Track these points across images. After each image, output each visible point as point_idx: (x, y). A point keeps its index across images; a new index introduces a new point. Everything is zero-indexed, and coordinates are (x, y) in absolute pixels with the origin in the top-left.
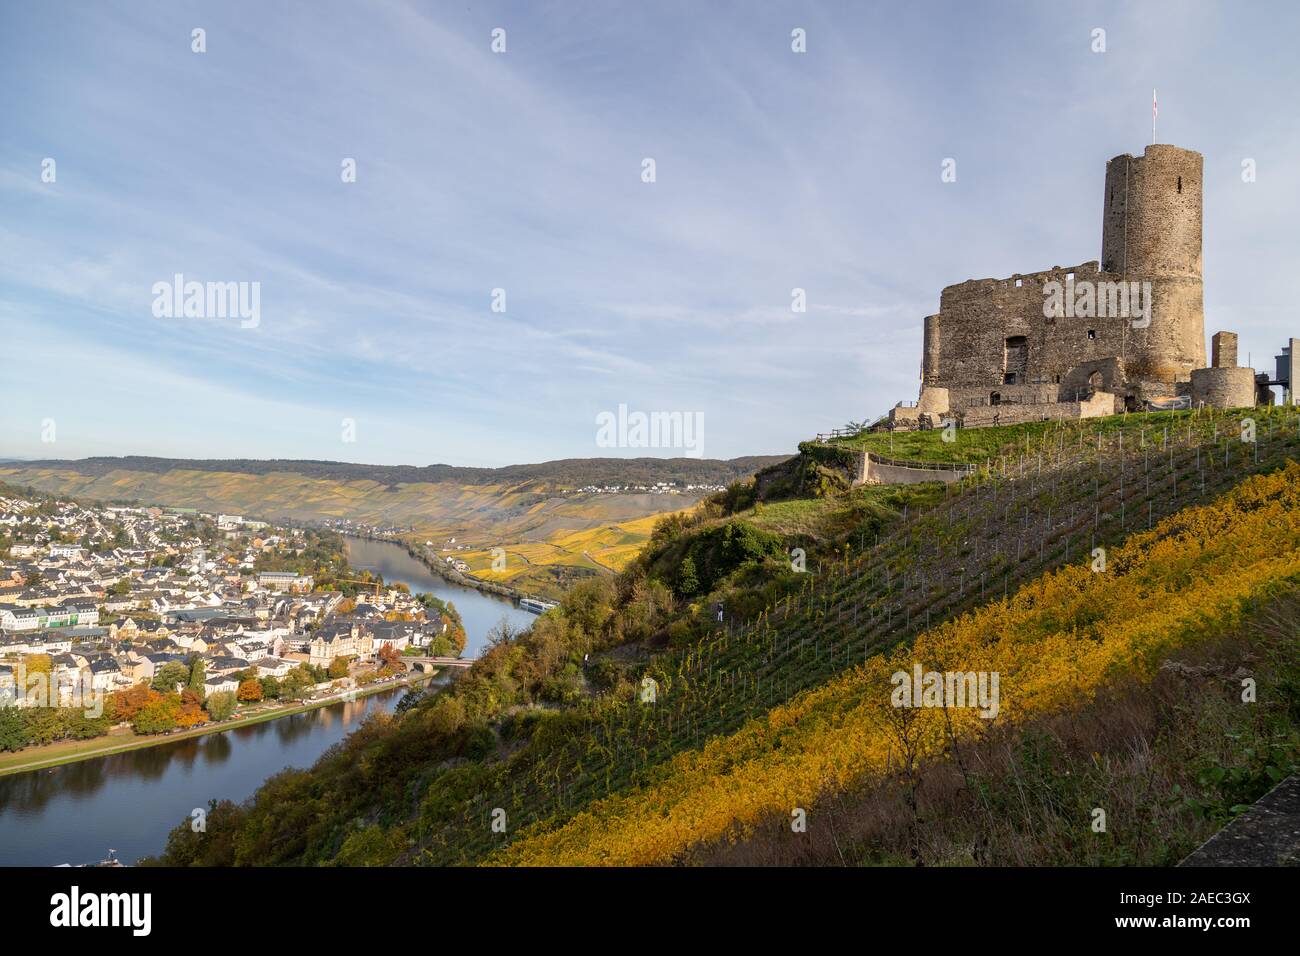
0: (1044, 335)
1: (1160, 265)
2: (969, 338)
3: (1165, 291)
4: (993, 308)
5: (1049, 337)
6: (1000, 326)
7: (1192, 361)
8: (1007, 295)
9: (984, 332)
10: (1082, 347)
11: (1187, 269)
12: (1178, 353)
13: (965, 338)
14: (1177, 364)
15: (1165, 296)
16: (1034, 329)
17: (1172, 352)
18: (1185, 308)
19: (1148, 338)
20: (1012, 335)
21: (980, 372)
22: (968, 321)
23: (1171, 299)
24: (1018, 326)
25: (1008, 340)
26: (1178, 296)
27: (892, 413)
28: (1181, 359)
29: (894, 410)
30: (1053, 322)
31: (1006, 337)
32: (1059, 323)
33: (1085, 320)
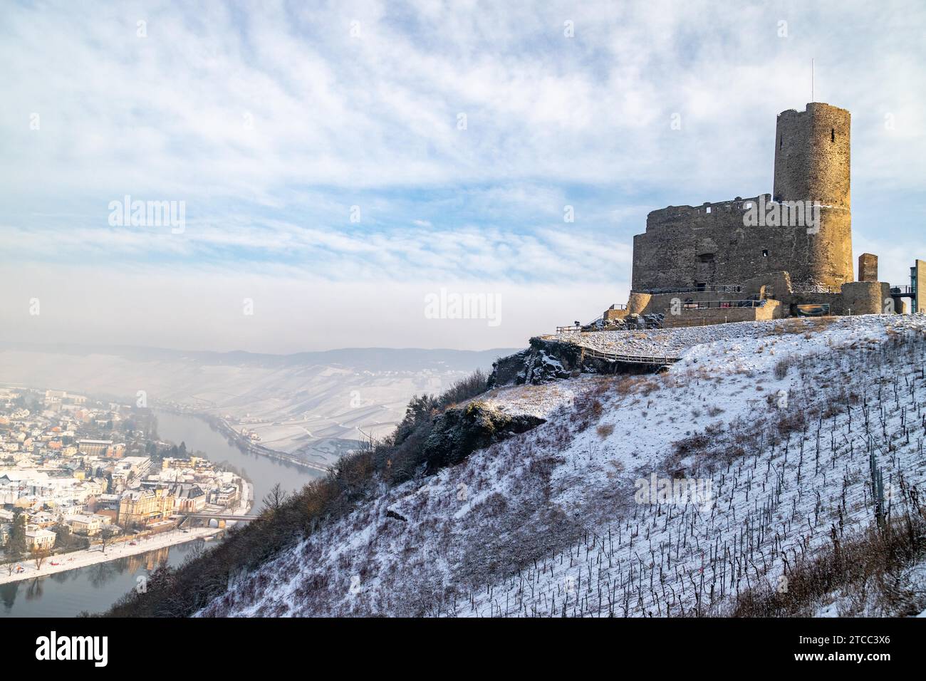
0: (728, 253)
2: (669, 254)
3: (822, 220)
4: (688, 230)
5: (731, 255)
6: (694, 244)
7: (843, 276)
8: (699, 219)
9: (681, 249)
10: (758, 263)
11: (839, 202)
12: (831, 269)
13: (666, 253)
14: (832, 278)
16: (721, 247)
17: (827, 269)
18: (837, 234)
19: (809, 257)
21: (679, 282)
22: (668, 240)
23: (826, 226)
24: (708, 244)
25: (700, 256)
26: (832, 224)
27: (606, 314)
28: (834, 275)
29: (608, 311)
30: (735, 242)
31: (699, 253)
32: (740, 243)
33: (761, 241)
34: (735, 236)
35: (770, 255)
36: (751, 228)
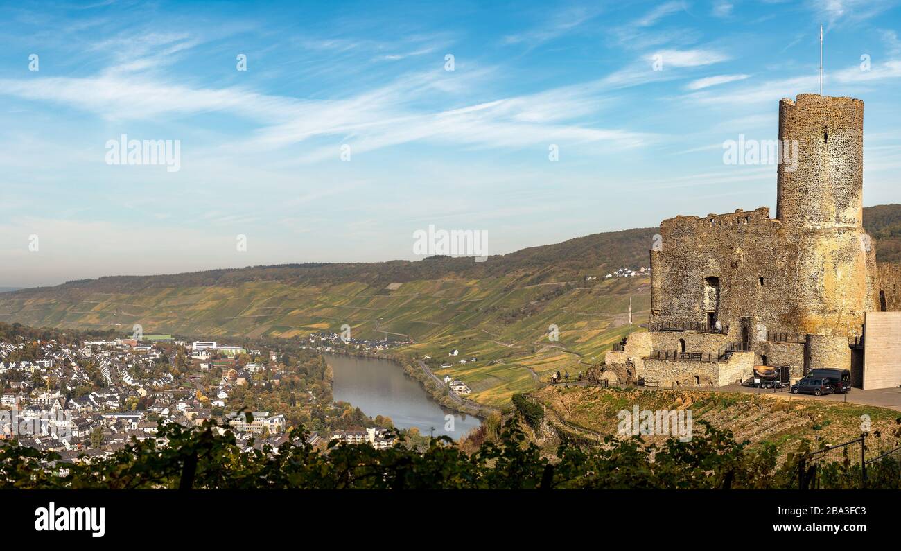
0: (730, 278)
1: (808, 217)
2: (680, 274)
3: (810, 244)
4: (695, 248)
5: (733, 281)
6: (701, 265)
8: (704, 234)
9: (690, 270)
10: (755, 293)
12: (821, 305)
13: (678, 273)
14: (820, 316)
15: (810, 249)
16: (724, 270)
17: (815, 304)
19: (798, 290)
20: (709, 275)
21: (689, 309)
22: (679, 257)
23: (815, 251)
24: (713, 267)
25: (707, 279)
28: (823, 311)
30: (735, 266)
31: (705, 276)
32: (741, 266)
33: (757, 266)
34: (736, 258)
35: (765, 284)
36: (750, 249)
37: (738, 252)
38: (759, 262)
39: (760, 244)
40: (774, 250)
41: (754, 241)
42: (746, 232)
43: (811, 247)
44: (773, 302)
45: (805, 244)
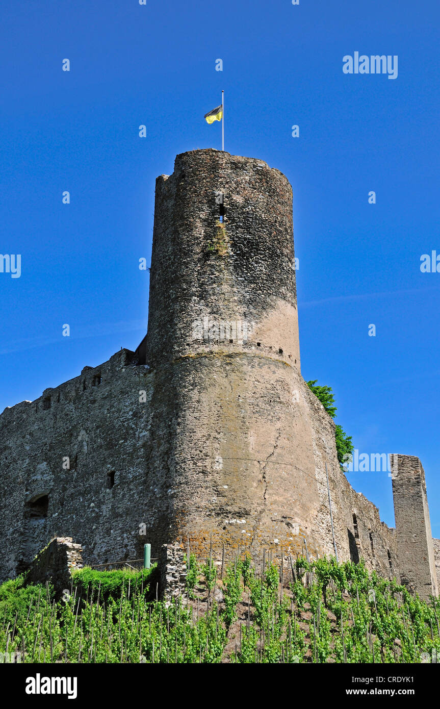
0: (64, 489)
3: (194, 385)
7: (247, 513)
9: (11, 493)
10: (99, 504)
15: (195, 394)
16: (57, 479)
20: (34, 495)
23: (204, 397)
26: (218, 390)
28: (221, 512)
30: (75, 463)
32: (81, 464)
33: (107, 453)
34: (76, 451)
35: (117, 482)
36: (98, 427)
37: (80, 438)
38: (110, 445)
39: (113, 412)
40: (135, 415)
41: (106, 412)
42: (94, 402)
43: (196, 391)
44: (128, 512)
45: (185, 386)
